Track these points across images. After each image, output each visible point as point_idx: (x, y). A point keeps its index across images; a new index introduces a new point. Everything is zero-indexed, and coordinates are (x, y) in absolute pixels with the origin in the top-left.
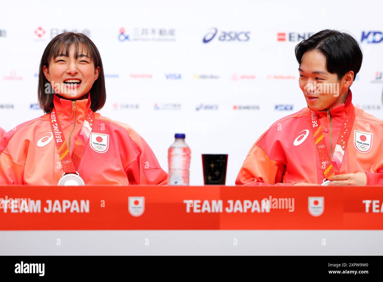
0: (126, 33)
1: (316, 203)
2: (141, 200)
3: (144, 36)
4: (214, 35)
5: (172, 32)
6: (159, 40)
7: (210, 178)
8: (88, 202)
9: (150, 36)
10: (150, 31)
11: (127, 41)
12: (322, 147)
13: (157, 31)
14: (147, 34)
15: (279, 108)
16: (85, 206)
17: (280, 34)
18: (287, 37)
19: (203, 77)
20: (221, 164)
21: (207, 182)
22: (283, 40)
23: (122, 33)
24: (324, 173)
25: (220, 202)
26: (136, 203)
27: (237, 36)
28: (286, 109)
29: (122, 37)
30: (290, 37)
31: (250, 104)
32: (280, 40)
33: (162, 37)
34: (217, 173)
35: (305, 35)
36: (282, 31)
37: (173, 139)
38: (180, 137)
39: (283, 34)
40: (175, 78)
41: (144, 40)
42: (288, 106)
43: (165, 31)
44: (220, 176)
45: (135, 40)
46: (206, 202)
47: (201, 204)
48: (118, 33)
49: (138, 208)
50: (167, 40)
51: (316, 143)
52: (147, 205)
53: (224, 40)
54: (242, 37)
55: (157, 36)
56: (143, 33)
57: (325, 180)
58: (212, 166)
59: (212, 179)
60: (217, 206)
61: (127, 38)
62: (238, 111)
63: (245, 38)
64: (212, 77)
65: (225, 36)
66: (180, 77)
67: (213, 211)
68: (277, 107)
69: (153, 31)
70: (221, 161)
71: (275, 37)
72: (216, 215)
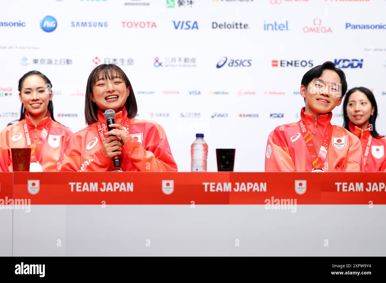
0: (160, 61)
1: (301, 184)
2: (171, 182)
3: (173, 63)
4: (225, 62)
5: (194, 60)
6: (184, 66)
7: (222, 166)
8: (132, 184)
9: (177, 63)
10: (177, 59)
11: (160, 67)
12: (311, 145)
13: (183, 59)
14: (175, 61)
15: (273, 116)
16: (130, 187)
17: (273, 61)
18: (279, 64)
19: (217, 93)
20: (230, 156)
21: (219, 169)
22: (276, 65)
23: (157, 61)
24: (313, 163)
25: (230, 184)
26: (168, 184)
27: (242, 63)
28: (278, 117)
29: (157, 64)
30: (281, 63)
31: (252, 113)
32: (274, 65)
33: (186, 64)
34: (227, 163)
35: (292, 62)
36: (275, 59)
37: (195, 138)
38: (200, 136)
39: (276, 61)
40: (196, 94)
41: (173, 66)
42: (280, 114)
43: (188, 59)
44: (229, 164)
45: (166, 66)
46: (219, 184)
47: (216, 185)
48: (154, 61)
49: (169, 188)
50: (190, 66)
51: (306, 142)
52: (175, 186)
53: (232, 66)
54: (246, 63)
55: (183, 63)
56: (172, 61)
57: (314, 169)
58: (224, 157)
59: (223, 167)
60: (227, 187)
61: (160, 64)
62: (242, 118)
63: (249, 64)
64: (223, 93)
65: (233, 63)
66: (199, 93)
67: (224, 190)
68: (271, 115)
69: (180, 59)
70: (230, 153)
71: (270, 64)
72: (226, 194)
